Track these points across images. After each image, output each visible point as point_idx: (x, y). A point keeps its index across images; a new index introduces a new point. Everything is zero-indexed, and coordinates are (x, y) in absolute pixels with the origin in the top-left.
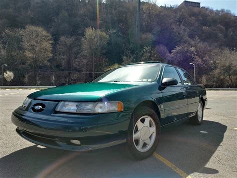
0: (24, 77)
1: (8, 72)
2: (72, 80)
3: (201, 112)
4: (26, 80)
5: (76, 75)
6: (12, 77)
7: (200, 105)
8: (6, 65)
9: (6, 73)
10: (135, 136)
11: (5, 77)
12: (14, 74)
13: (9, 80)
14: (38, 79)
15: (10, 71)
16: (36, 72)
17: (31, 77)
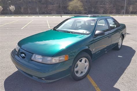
0: (21, 8)
1: (12, 6)
2: (48, 10)
3: (121, 42)
4: (22, 10)
5: (51, 7)
6: (14, 9)
7: (121, 38)
8: (10, 2)
9: (10, 6)
10: (76, 70)
11: (10, 9)
12: (15, 7)
13: (13, 11)
14: (29, 10)
15: (13, 5)
16: (28, 5)
17: (25, 8)
